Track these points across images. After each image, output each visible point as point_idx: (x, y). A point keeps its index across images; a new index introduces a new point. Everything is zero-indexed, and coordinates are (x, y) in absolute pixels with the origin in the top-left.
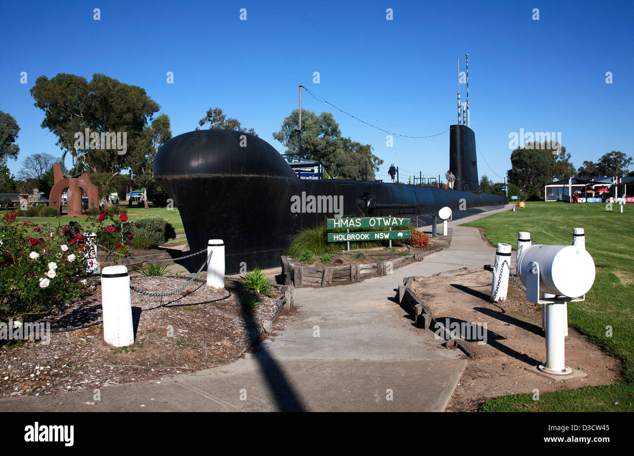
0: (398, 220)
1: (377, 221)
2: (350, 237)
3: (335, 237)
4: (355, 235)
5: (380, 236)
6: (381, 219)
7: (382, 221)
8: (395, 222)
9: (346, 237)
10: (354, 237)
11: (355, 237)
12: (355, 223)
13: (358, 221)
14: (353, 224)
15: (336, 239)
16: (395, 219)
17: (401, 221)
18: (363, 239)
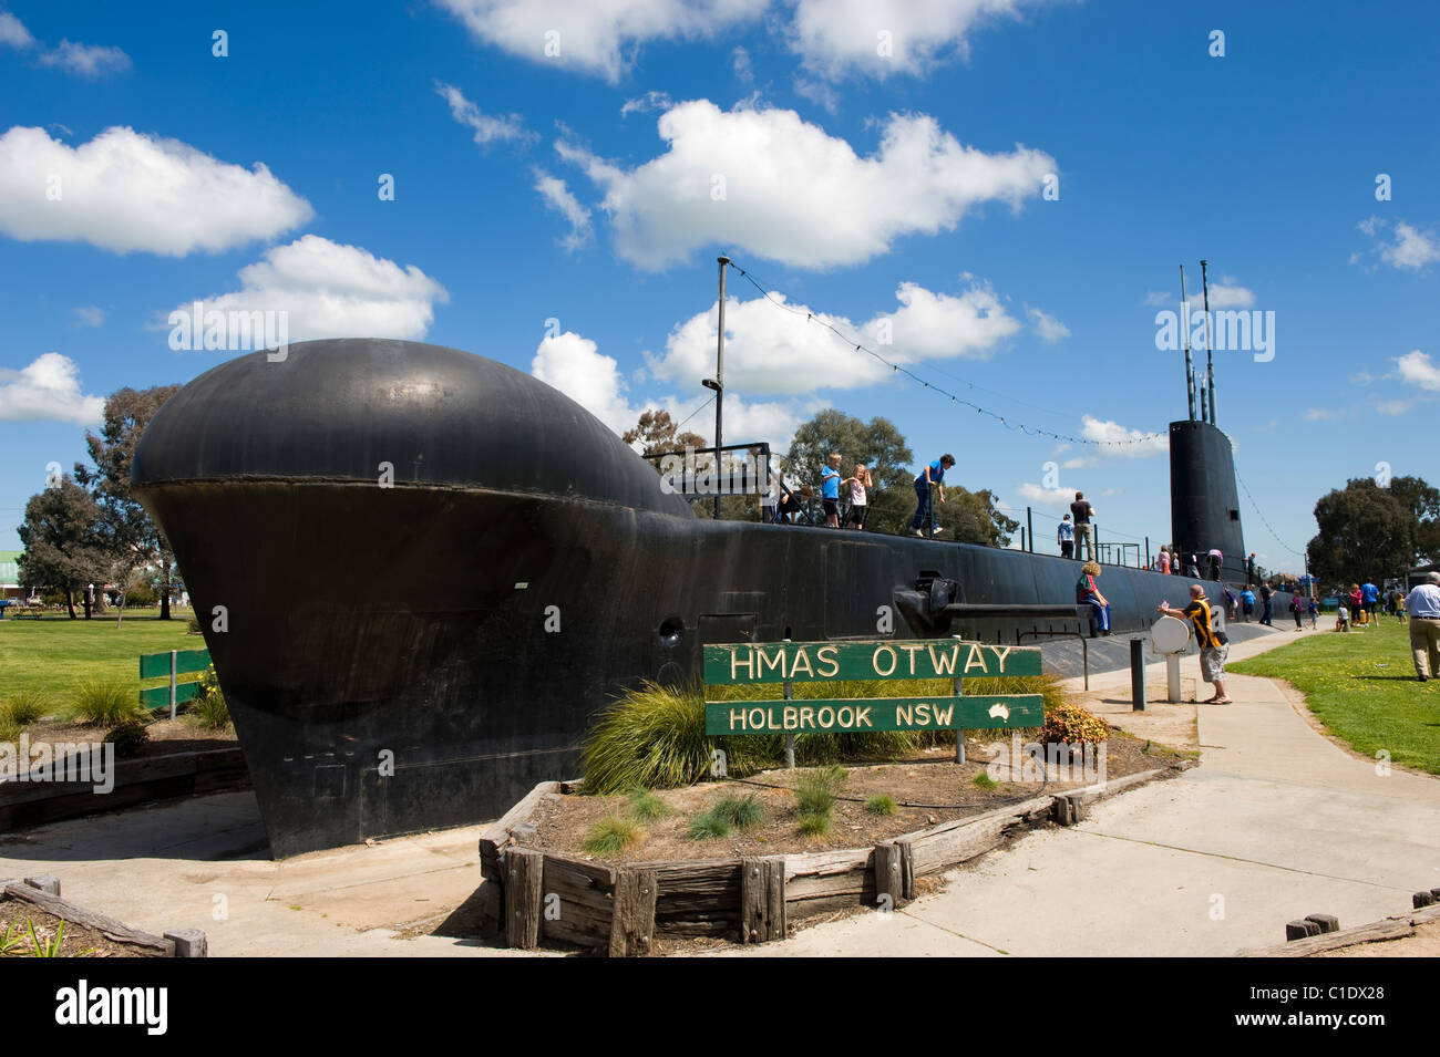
0: (988, 655)
1: (903, 656)
2: (794, 718)
3: (733, 718)
4: (816, 712)
5: (915, 715)
6: (920, 647)
7: (922, 657)
8: (976, 659)
9: (778, 719)
10: (810, 717)
11: (815, 718)
12: (816, 664)
13: (825, 655)
14: (808, 668)
15: (738, 723)
16: (975, 646)
17: (1002, 658)
18: (849, 725)
